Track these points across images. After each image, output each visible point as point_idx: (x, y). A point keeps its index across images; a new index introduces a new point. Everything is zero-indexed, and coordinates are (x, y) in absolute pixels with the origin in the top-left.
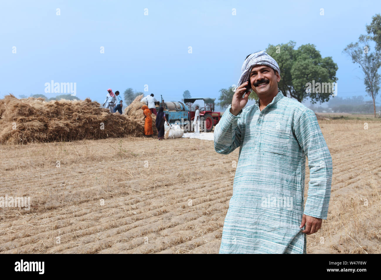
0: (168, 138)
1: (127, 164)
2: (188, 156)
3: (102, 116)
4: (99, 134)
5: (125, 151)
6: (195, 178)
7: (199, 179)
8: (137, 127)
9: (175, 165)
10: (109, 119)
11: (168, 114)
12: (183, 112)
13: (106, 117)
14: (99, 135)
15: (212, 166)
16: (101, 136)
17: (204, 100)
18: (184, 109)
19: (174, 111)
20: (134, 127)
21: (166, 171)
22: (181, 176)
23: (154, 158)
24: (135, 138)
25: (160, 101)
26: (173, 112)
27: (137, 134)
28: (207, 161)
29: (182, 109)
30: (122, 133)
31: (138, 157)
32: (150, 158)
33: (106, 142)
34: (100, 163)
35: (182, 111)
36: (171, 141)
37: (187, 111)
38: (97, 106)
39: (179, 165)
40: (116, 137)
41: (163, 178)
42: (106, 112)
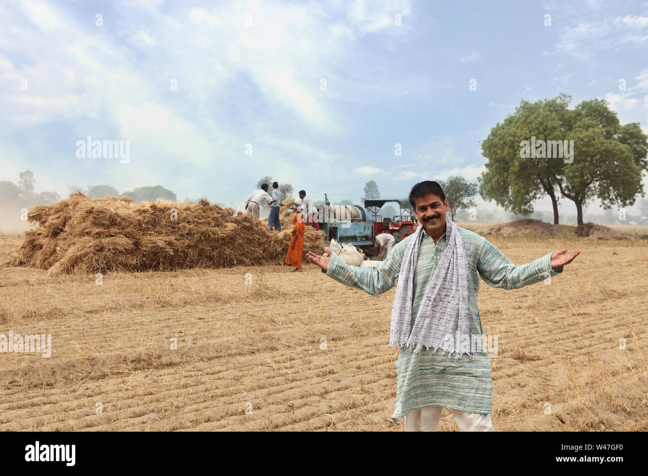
1: (271, 307)
3: (227, 229)
4: (220, 259)
5: (267, 289)
6: (378, 330)
7: (383, 331)
9: (347, 312)
10: (238, 234)
11: (336, 226)
12: (362, 224)
13: (232, 230)
14: (222, 261)
16: (224, 263)
17: (399, 203)
18: (364, 219)
19: (347, 221)
20: (279, 249)
21: (333, 320)
22: (356, 327)
23: (313, 300)
24: (280, 267)
29: (361, 218)
30: (260, 259)
31: (288, 297)
32: (307, 299)
33: (233, 272)
35: (360, 221)
37: (369, 221)
38: (218, 213)
39: (354, 311)
40: (249, 265)
41: (328, 329)
42: (233, 222)
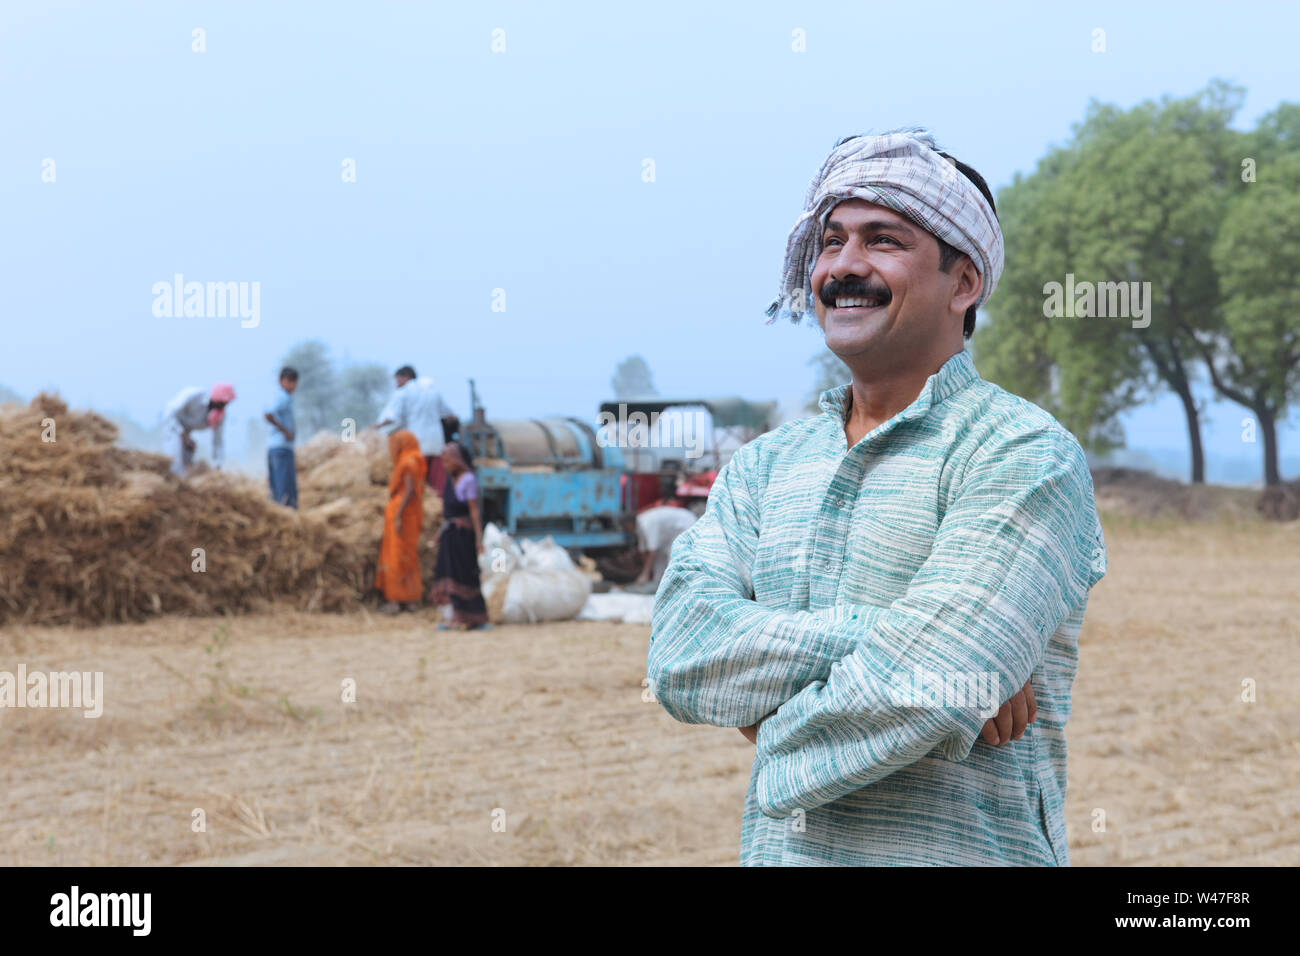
0: (500, 623)
1: (243, 762)
2: (600, 723)
3: (129, 492)
4: (104, 593)
5: (243, 693)
6: (616, 842)
7: (636, 847)
8: (329, 556)
9: (516, 772)
10: (167, 511)
11: (505, 484)
12: (591, 478)
13: (148, 498)
14: (109, 601)
15: (720, 780)
16: (118, 607)
17: (711, 409)
18: (597, 462)
19: (541, 470)
20: (312, 557)
21: (459, 803)
22: (535, 833)
23: (404, 733)
24: (310, 618)
25: (464, 415)
26: (536, 475)
27: (326, 597)
28: (700, 749)
29: (586, 457)
30: (243, 592)
31: (313, 723)
32: (384, 728)
33: (148, 639)
34: (91, 755)
35: (583, 468)
36: (516, 637)
37: (613, 468)
38: (98, 439)
39: (541, 771)
40: (203, 614)
41: (433, 842)
42: (153, 469)
